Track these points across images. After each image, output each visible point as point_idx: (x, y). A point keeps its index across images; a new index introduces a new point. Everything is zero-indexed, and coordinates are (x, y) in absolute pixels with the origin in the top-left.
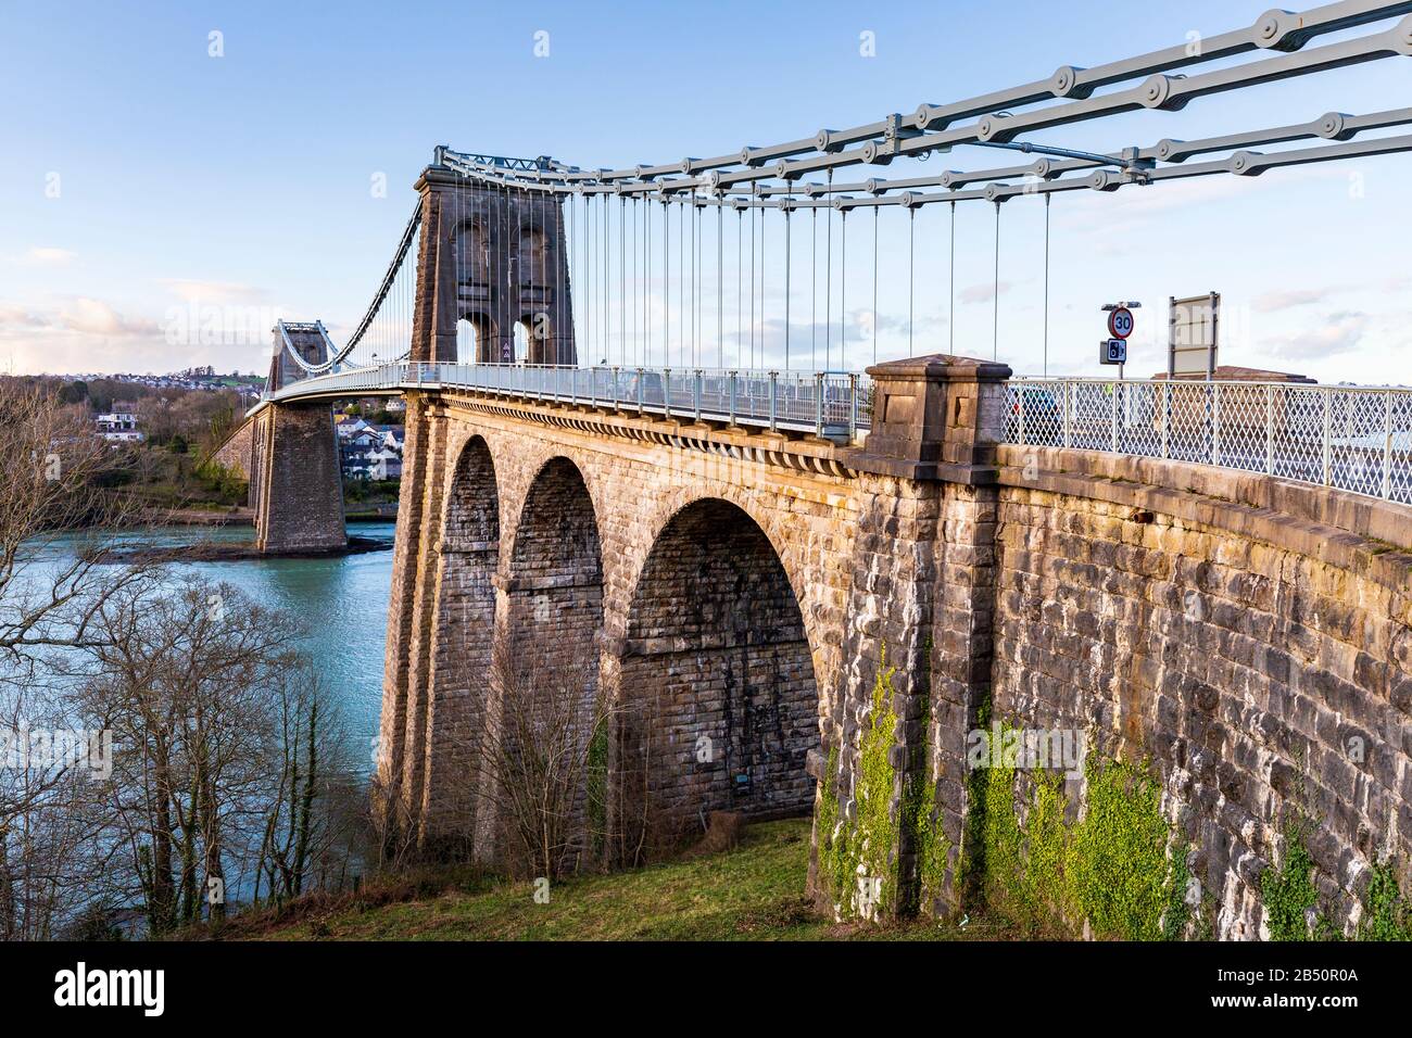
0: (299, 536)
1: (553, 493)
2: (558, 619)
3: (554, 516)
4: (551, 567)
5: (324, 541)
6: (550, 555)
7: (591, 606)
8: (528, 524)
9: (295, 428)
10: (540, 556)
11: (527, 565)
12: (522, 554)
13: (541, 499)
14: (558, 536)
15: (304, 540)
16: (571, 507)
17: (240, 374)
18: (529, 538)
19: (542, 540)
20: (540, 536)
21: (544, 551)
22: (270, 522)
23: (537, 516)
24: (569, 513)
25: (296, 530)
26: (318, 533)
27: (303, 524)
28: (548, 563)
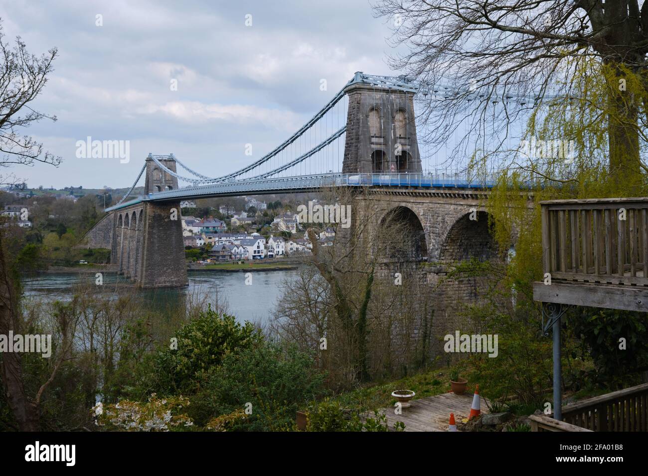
0: (162, 279)
1: (460, 229)
2: (457, 286)
3: (458, 239)
4: (454, 262)
5: (176, 282)
6: (454, 257)
7: (470, 281)
8: (447, 243)
9: (160, 215)
10: (450, 258)
11: (444, 261)
12: (443, 256)
13: (454, 232)
14: (458, 249)
15: (165, 282)
16: (465, 236)
17: (44, 188)
18: (446, 249)
19: (451, 250)
20: (450, 249)
21: (451, 255)
22: (146, 271)
23: (452, 240)
24: (464, 238)
25: (161, 276)
26: (172, 277)
27: (165, 272)
28: (453, 261)
